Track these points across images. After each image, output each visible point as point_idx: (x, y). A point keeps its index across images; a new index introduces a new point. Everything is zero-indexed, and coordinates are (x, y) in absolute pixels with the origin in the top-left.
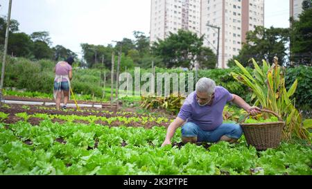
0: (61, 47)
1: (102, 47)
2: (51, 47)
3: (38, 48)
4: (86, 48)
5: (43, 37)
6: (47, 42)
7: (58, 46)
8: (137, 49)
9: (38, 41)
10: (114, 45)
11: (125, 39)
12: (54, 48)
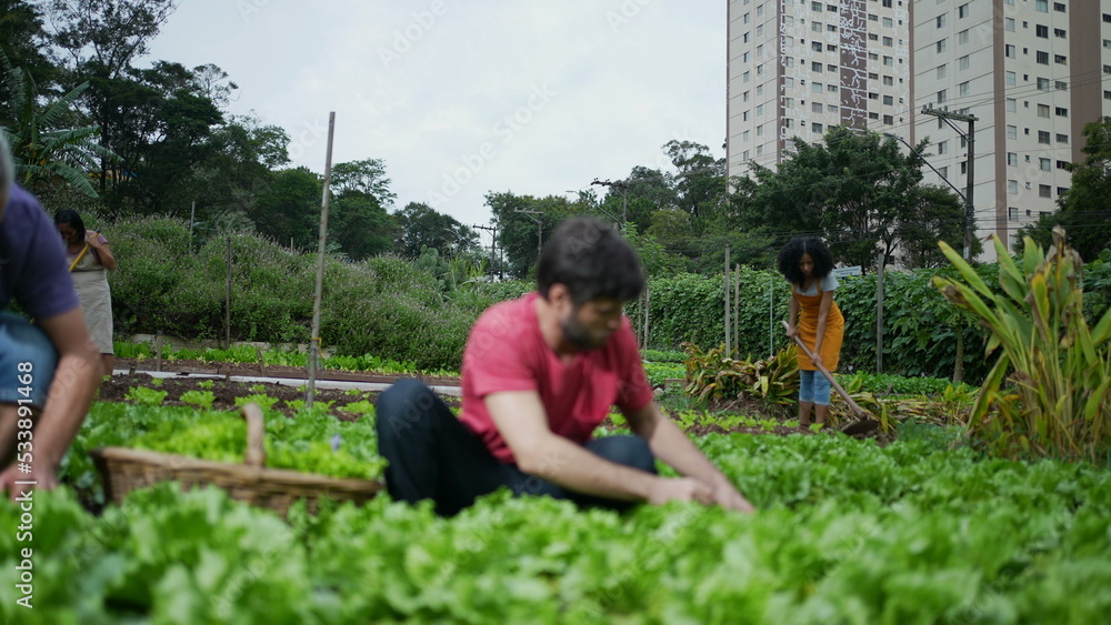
0: (422, 208)
1: (562, 201)
2: (390, 211)
3: (350, 215)
4: (508, 208)
5: (365, 179)
6: (377, 196)
7: (413, 205)
8: (682, 204)
9: (347, 193)
10: (601, 193)
11: (640, 172)
12: (399, 214)
